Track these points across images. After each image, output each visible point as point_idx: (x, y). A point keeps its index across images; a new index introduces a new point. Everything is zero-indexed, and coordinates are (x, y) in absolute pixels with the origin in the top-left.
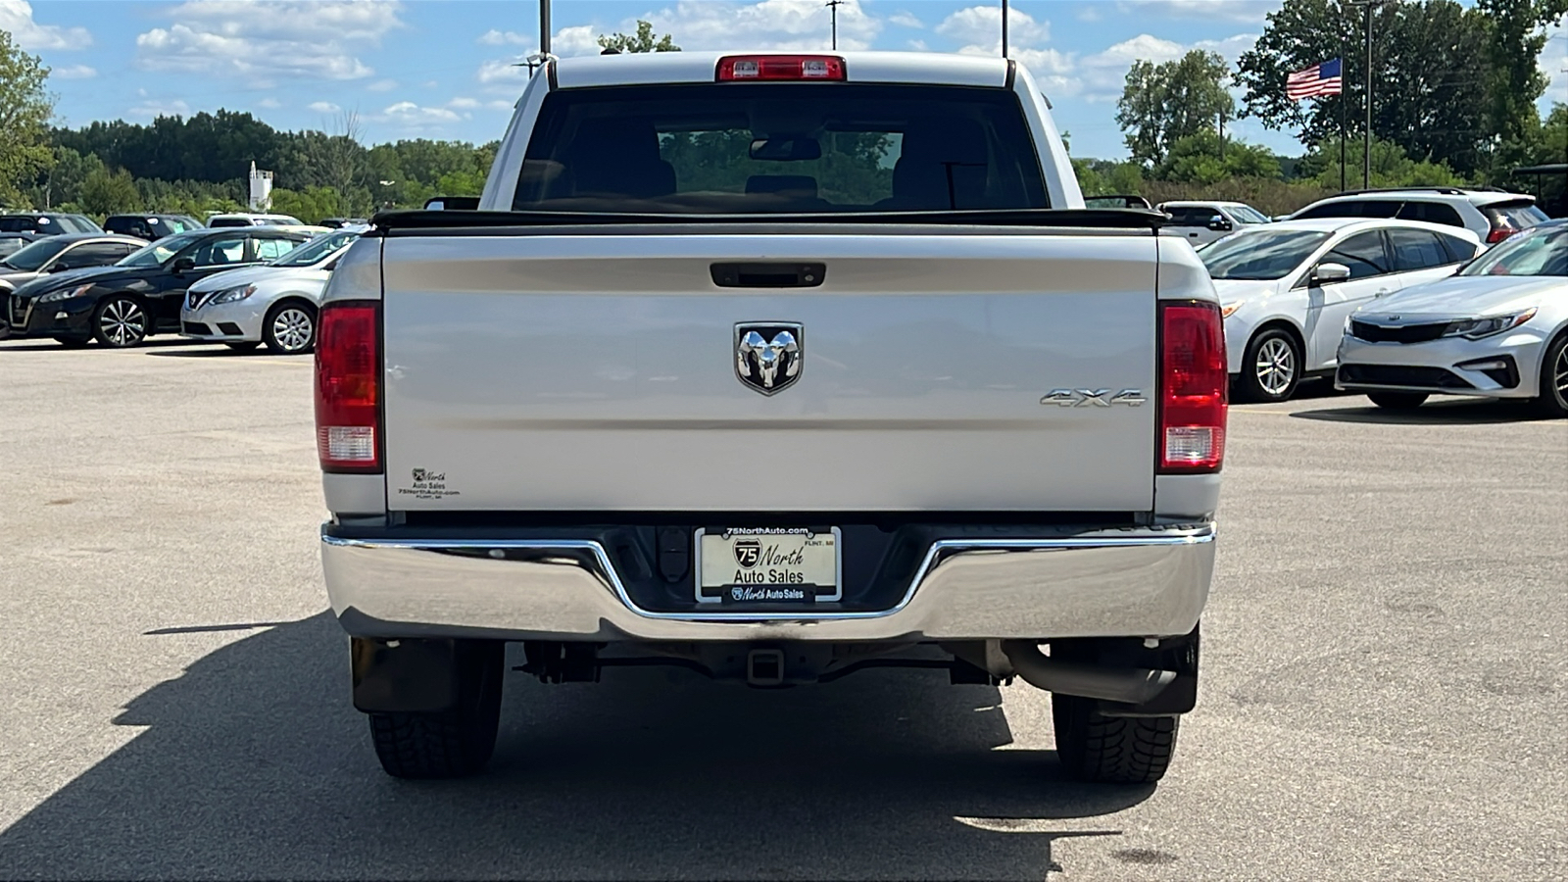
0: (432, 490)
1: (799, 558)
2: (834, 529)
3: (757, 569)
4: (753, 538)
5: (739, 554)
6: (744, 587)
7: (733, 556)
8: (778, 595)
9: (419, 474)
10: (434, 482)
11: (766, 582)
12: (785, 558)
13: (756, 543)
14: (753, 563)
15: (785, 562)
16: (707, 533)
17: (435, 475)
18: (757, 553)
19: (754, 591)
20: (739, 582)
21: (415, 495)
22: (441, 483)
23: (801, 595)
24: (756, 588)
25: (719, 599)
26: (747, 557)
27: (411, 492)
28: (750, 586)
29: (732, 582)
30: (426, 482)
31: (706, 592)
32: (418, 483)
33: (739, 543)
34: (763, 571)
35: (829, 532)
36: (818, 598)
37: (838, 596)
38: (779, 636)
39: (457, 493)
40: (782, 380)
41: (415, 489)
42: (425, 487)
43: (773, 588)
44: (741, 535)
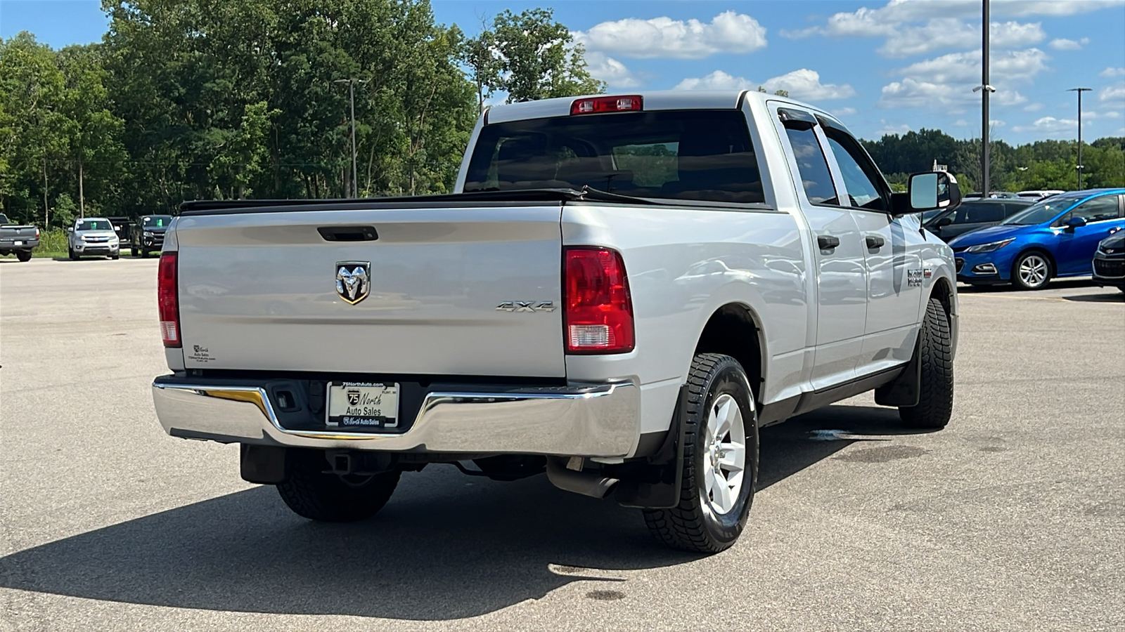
0: (203, 357)
1: (379, 400)
2: (397, 385)
3: (358, 406)
4: (356, 389)
5: (350, 398)
6: (350, 417)
7: (346, 397)
8: (366, 422)
9: (196, 348)
10: (204, 353)
11: (362, 414)
12: (372, 401)
13: (358, 392)
14: (356, 403)
15: (372, 403)
16: (333, 385)
17: (203, 349)
18: (358, 397)
19: (355, 420)
20: (348, 414)
21: (195, 360)
22: (207, 353)
23: (377, 423)
24: (356, 418)
25: (337, 424)
26: (353, 400)
27: (193, 358)
28: (352, 417)
29: (345, 414)
30: (200, 353)
31: (331, 419)
32: (197, 353)
33: (349, 391)
34: (361, 408)
35: (393, 386)
36: (386, 425)
37: (396, 425)
39: (214, 359)
41: (196, 357)
42: (199, 355)
43: (364, 418)
44: (350, 386)
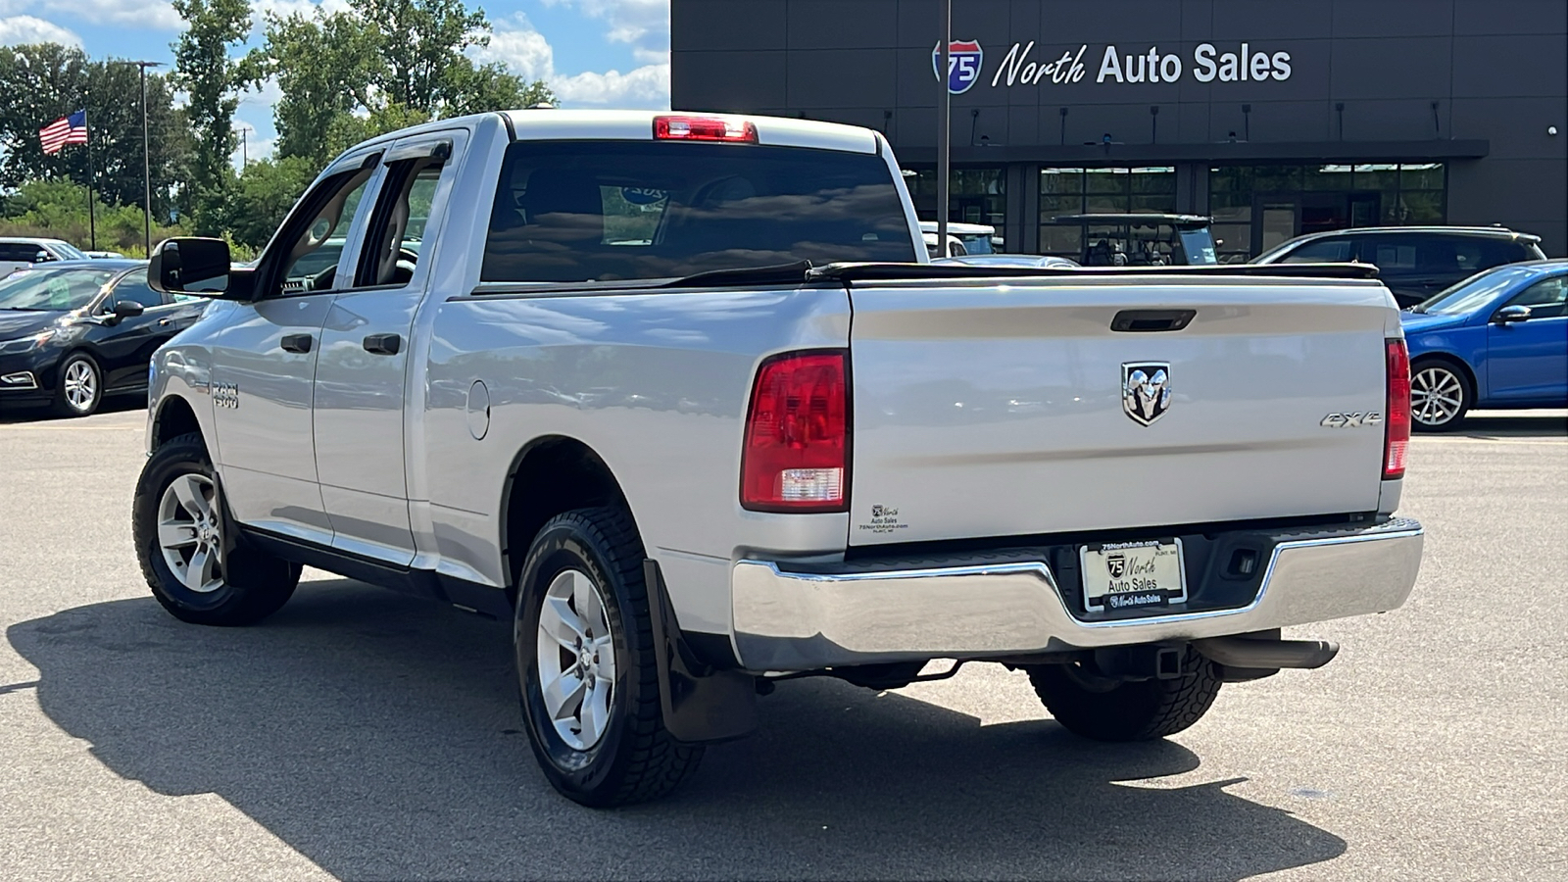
0: (887, 524)
1: (1152, 566)
2: (1177, 540)
3: (1123, 579)
4: (1119, 552)
5: (1111, 567)
6: (1119, 595)
7: (1106, 567)
8: (1142, 600)
9: (877, 511)
10: (889, 517)
11: (1132, 590)
12: (1142, 568)
13: (1122, 557)
14: (1120, 574)
15: (1143, 571)
16: (1089, 550)
17: (890, 511)
18: (1123, 565)
19: (1126, 599)
20: (1112, 591)
21: (872, 530)
22: (894, 517)
23: (1158, 599)
24: (1127, 596)
25: (1102, 608)
26: (1116, 569)
27: (869, 527)
28: (1122, 594)
29: (1107, 592)
30: (882, 518)
31: (1093, 602)
32: (876, 519)
33: (1110, 557)
34: (1128, 581)
35: (1173, 543)
36: (1171, 601)
37: (1185, 598)
38: (1178, 635)
39: (906, 526)
40: (1158, 410)
41: (874, 524)
42: (881, 521)
43: (1139, 594)
44: (1111, 549)
